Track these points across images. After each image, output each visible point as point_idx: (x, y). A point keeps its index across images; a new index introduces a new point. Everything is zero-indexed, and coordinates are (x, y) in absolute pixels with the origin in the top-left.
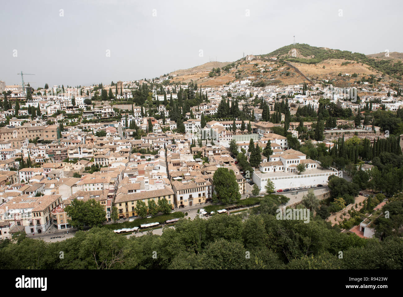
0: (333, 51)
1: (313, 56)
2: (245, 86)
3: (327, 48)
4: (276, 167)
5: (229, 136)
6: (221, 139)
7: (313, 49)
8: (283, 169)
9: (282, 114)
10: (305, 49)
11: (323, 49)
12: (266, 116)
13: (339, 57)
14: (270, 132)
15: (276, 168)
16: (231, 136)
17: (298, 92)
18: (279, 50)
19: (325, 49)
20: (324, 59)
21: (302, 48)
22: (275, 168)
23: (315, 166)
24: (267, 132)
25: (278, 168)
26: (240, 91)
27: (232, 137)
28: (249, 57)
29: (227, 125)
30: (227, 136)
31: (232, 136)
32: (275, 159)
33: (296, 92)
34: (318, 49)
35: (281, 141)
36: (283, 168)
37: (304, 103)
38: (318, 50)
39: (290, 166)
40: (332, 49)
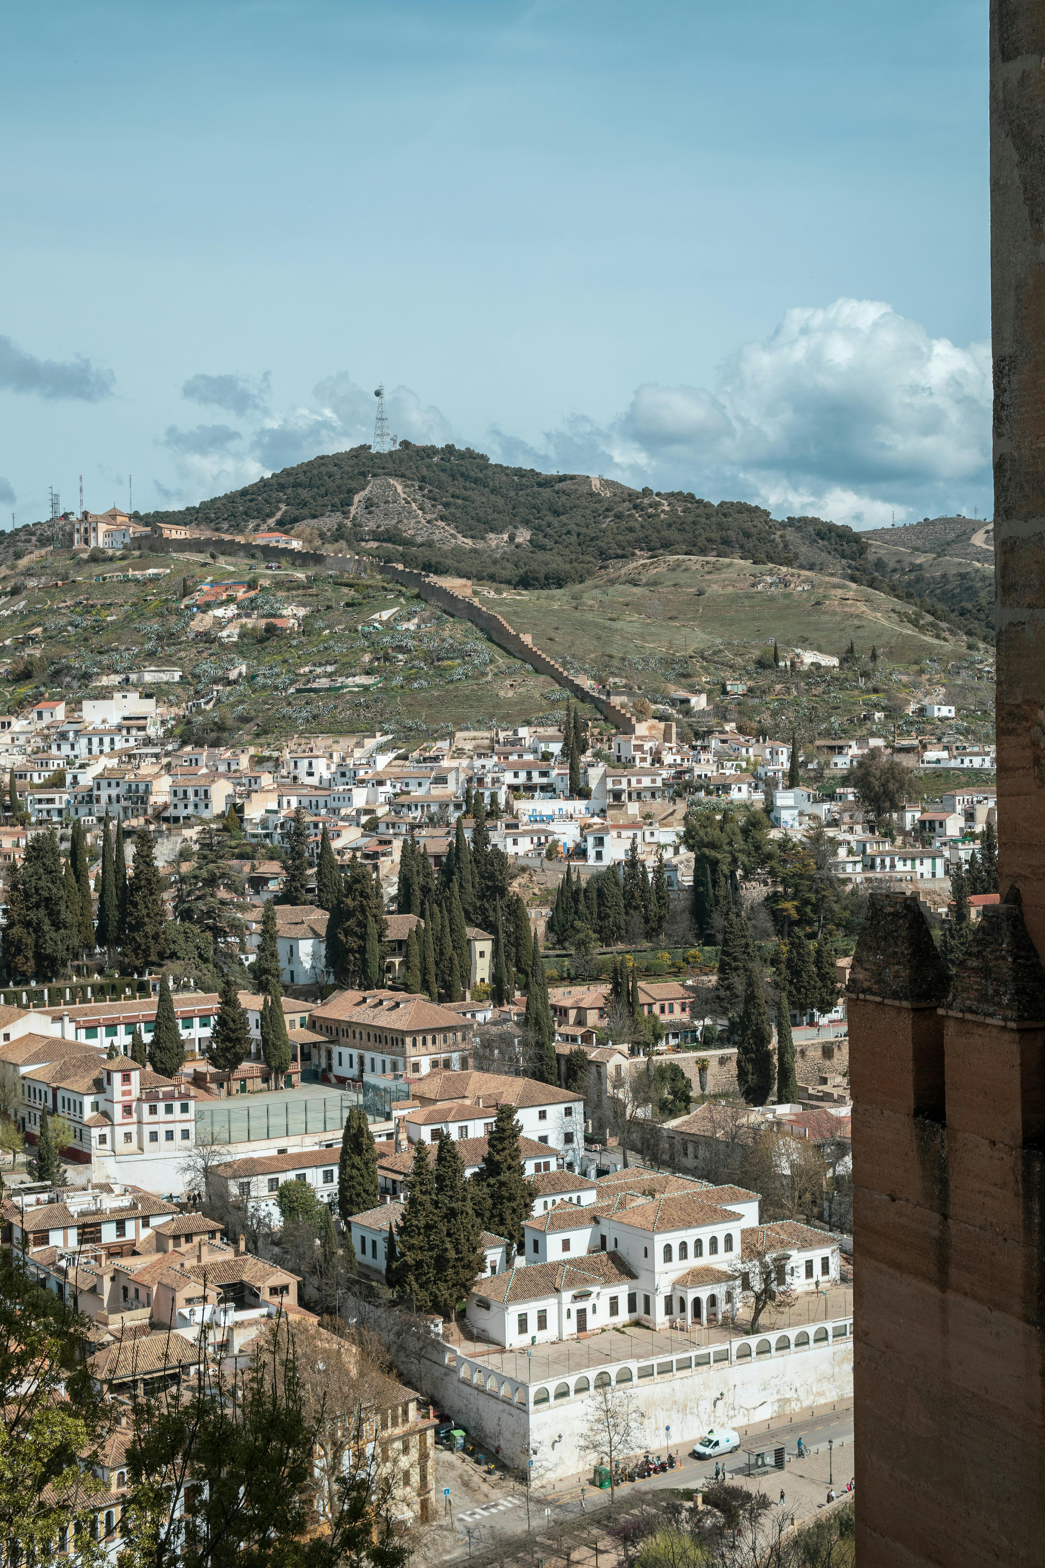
0: (656, 505)
1: (523, 536)
2: (119, 744)
3: (608, 484)
4: (592, 1300)
5: (169, 1109)
6: (103, 1139)
7: (520, 487)
8: (632, 1308)
9: (471, 932)
10: (461, 482)
11: (584, 489)
12: (362, 950)
13: (701, 542)
14: (435, 1064)
15: (587, 1304)
16: (185, 1108)
17: (537, 779)
18: (282, 487)
19: (596, 485)
20: (604, 555)
21: (444, 477)
22: (580, 1305)
23: (825, 1262)
24: (416, 1067)
25: (604, 1306)
26: (98, 779)
27: (191, 1115)
28: (102, 527)
29: (111, 1030)
30: (153, 1110)
31: (192, 1104)
32: (566, 1246)
33: (522, 778)
34: (547, 482)
35: (543, 1115)
36: (632, 1298)
37: (591, 853)
38: (546, 493)
39: (681, 1283)
40: (646, 492)
